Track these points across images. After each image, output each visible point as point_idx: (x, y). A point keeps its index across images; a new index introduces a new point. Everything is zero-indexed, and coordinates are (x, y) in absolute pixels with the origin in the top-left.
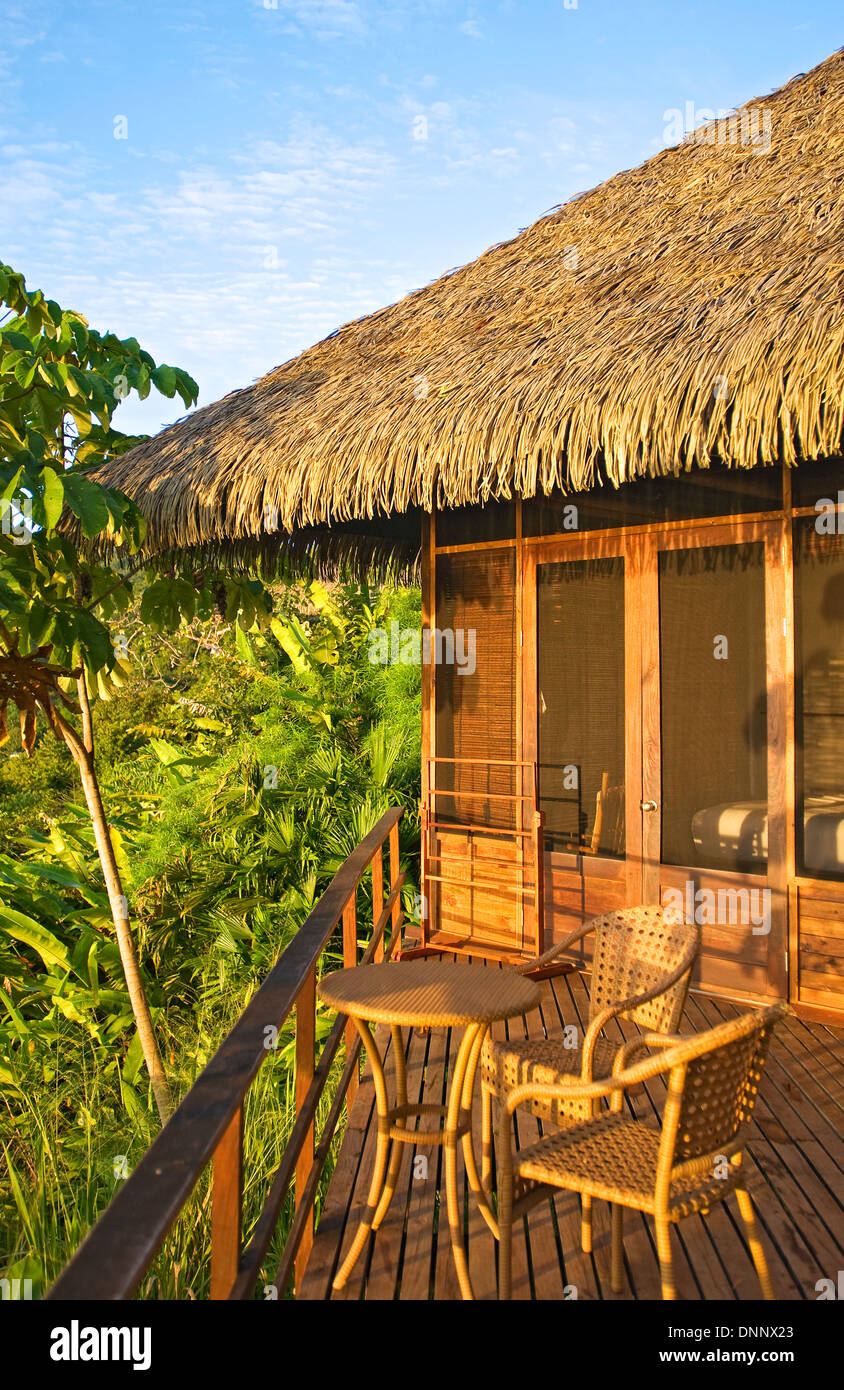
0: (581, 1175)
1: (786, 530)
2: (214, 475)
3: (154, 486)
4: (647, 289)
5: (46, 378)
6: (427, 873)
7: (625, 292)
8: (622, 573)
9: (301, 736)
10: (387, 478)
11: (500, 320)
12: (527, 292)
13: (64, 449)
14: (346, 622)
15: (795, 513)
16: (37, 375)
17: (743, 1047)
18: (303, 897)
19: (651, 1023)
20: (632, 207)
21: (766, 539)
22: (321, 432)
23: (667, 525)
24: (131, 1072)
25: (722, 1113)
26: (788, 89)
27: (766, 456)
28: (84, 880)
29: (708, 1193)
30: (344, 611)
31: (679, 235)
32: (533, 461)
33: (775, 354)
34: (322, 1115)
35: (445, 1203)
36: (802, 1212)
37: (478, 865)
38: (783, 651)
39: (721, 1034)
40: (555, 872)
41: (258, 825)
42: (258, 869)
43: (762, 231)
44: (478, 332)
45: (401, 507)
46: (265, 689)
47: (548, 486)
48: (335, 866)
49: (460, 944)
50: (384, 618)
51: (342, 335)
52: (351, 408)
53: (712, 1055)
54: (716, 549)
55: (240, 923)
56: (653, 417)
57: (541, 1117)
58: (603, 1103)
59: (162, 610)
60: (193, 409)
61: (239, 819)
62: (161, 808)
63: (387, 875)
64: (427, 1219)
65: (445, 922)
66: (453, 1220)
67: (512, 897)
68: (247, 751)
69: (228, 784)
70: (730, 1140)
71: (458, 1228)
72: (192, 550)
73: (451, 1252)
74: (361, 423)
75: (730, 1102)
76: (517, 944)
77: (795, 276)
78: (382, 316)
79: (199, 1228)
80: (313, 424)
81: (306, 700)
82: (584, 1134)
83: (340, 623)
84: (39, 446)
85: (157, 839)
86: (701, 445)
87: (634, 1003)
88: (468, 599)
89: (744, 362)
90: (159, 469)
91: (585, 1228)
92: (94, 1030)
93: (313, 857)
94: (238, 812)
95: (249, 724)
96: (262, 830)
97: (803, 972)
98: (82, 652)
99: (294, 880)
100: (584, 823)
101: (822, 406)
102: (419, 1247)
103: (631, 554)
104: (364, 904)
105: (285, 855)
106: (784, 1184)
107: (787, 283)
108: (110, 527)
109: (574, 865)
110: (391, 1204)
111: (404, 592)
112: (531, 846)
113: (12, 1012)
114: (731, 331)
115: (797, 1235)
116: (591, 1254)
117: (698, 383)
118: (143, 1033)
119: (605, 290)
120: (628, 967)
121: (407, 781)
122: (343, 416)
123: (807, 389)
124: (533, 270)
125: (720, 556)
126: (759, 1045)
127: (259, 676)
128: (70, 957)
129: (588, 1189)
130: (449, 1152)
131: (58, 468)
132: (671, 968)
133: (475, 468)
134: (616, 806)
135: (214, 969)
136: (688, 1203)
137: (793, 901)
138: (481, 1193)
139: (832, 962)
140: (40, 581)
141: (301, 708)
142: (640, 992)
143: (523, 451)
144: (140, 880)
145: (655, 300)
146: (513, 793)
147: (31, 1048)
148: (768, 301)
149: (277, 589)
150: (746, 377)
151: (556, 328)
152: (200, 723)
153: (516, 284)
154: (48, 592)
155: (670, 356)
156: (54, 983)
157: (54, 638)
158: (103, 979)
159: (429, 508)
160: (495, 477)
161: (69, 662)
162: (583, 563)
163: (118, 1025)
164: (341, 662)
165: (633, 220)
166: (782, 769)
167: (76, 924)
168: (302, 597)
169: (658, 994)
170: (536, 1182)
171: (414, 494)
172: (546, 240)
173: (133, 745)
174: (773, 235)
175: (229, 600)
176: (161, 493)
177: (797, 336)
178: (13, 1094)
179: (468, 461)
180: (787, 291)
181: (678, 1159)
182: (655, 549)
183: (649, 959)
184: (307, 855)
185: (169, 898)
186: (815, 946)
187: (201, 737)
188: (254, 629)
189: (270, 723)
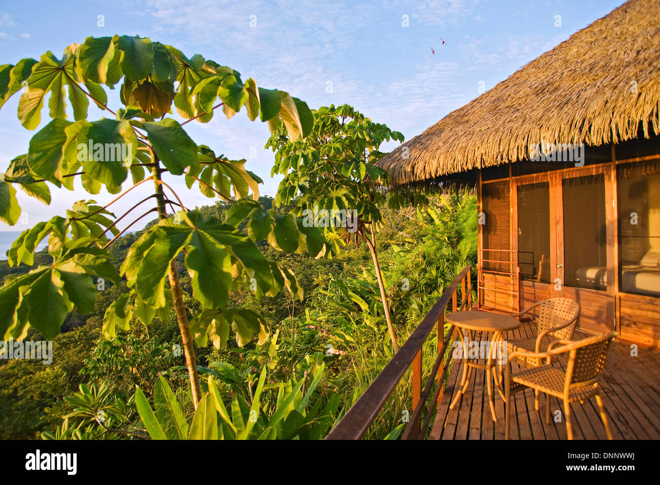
0: (536, 383)
1: (614, 169)
2: (410, 162)
3: (392, 166)
4: (556, 89)
5: (360, 136)
6: (480, 286)
7: (548, 91)
8: (548, 187)
9: (438, 243)
10: (465, 159)
11: (502, 105)
12: (512, 96)
13: (365, 158)
14: (452, 208)
15: (617, 162)
16: (357, 135)
17: (599, 346)
18: (438, 293)
19: (561, 337)
20: (549, 63)
21: (605, 172)
22: (443, 146)
23: (565, 170)
24: (387, 341)
25: (590, 368)
26: (611, 14)
27: (606, 141)
28: (373, 286)
29: (584, 395)
30: (451, 205)
31: (568, 70)
32: (515, 150)
33: (608, 105)
34: (445, 360)
35: (487, 388)
36: (622, 408)
37: (497, 284)
38: (612, 211)
39: (590, 340)
40: (524, 287)
41: (425, 270)
42: (424, 284)
43: (602, 63)
44: (495, 110)
45: (470, 168)
46: (426, 229)
47: (521, 158)
48: (448, 284)
49: (491, 309)
50: (464, 206)
51: (449, 116)
52: (453, 138)
53: (587, 347)
54: (584, 177)
55: (419, 300)
56: (560, 131)
57: (520, 364)
58: (543, 360)
59: (395, 204)
60: (403, 143)
61: (419, 269)
62: (395, 266)
63: (466, 288)
64: (481, 392)
65: (485, 302)
66: (489, 393)
67: (509, 295)
68: (421, 248)
69: (415, 258)
70: (593, 378)
71: (491, 396)
72: (403, 185)
73: (489, 403)
74: (456, 142)
75: (593, 365)
76: (511, 310)
77: (616, 76)
78: (462, 109)
79: (407, 388)
80: (441, 144)
81: (439, 232)
82: (537, 370)
83: (450, 208)
84: (358, 157)
85: (394, 274)
86: (579, 139)
87: (555, 330)
88: (493, 197)
89: (595, 109)
90: (393, 161)
91: (536, 402)
92: (376, 329)
93: (442, 281)
94: (418, 266)
95: (422, 240)
96: (426, 272)
97: (622, 326)
98: (372, 216)
99: (436, 288)
100: (535, 271)
101: (629, 121)
102: (478, 401)
103: (552, 180)
104: (459, 296)
105: (433, 280)
106: (615, 398)
107: (613, 79)
108: (379, 179)
109: (531, 285)
110: (468, 386)
111: (471, 197)
112: (516, 278)
113: (353, 322)
114: (591, 99)
115: (620, 416)
116: (539, 411)
117: (577, 118)
118: (390, 330)
119: (540, 92)
120: (552, 318)
121: (473, 258)
122: (450, 141)
123: (622, 116)
124: (513, 88)
125: (586, 180)
126: (605, 346)
127: (425, 225)
128: (369, 308)
129: (538, 388)
130: (488, 372)
131: (364, 162)
132: (569, 319)
133: (495, 153)
134: (547, 266)
135: (412, 314)
136: (577, 397)
137: (618, 301)
138: (499, 386)
139: (634, 323)
140: (359, 196)
141: (438, 235)
142: (558, 326)
143: (512, 146)
144: (389, 286)
145: (559, 92)
146: (509, 261)
147: (358, 333)
148: (605, 86)
149: (430, 198)
150: (597, 114)
151: (523, 106)
152: (406, 240)
153: (508, 94)
154: (362, 199)
155: (566, 110)
156: (365, 315)
157: (363, 212)
158: (378, 314)
159: (479, 168)
160: (502, 156)
161: (368, 219)
162: (534, 184)
163: (383, 328)
164: (450, 221)
165: (550, 67)
166: (613, 254)
167: (370, 298)
168: (438, 201)
169: (564, 327)
170: (519, 384)
171: (474, 163)
172: (518, 78)
173: (386, 247)
174: (606, 64)
175: (415, 201)
176: (394, 169)
177: (618, 97)
178: (354, 345)
179: (492, 151)
180: (613, 82)
181: (573, 382)
182: (561, 178)
183: (561, 315)
184: (440, 280)
185: (398, 291)
186: (627, 317)
187: (407, 244)
188: (423, 210)
189: (428, 240)
